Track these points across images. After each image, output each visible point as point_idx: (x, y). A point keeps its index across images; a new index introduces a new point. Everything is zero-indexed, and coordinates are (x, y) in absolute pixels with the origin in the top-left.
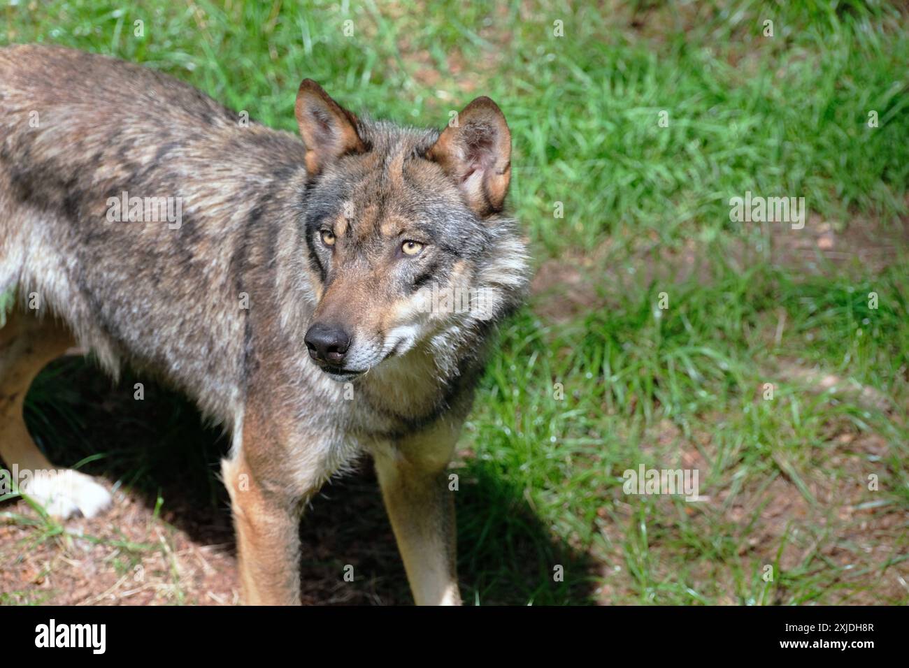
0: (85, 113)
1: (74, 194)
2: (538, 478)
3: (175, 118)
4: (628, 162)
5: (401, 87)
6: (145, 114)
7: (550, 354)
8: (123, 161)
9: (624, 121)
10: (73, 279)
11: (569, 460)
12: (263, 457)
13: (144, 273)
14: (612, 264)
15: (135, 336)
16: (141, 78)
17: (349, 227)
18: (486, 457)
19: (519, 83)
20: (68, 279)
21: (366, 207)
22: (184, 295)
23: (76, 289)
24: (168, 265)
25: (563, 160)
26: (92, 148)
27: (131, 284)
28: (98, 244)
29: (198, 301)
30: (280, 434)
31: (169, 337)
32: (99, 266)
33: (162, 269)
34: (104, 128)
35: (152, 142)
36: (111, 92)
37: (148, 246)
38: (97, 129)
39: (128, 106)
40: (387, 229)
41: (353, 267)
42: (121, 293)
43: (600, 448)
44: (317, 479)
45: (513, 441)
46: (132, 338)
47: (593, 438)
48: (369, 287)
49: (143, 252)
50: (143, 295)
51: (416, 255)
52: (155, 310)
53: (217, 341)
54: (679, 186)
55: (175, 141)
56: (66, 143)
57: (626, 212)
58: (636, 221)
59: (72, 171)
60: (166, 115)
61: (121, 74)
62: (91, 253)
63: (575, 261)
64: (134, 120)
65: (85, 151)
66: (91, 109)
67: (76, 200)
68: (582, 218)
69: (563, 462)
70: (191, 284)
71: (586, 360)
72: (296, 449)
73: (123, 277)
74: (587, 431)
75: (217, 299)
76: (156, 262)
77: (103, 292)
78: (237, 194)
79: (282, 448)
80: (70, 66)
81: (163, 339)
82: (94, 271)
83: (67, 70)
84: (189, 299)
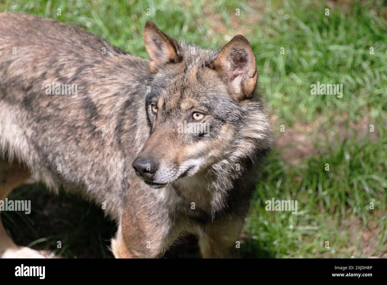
0: (37, 50)
1: (31, 94)
2: (283, 249)
3: (86, 52)
4: (329, 73)
5: (205, 34)
6: (70, 50)
7: (289, 179)
8: (58, 77)
9: (328, 51)
10: (30, 142)
11: (300, 238)
12: (132, 237)
13: (71, 137)
14: (322, 130)
15: (67, 171)
16: (68, 30)
17: (164, 104)
18: (255, 237)
19: (270, 31)
20: (28, 142)
21: (174, 93)
22: (93, 149)
23: (32, 147)
24: (83, 133)
25: (295, 72)
26: (41, 70)
27: (64, 144)
28: (44, 122)
29: (100, 153)
30: (140, 224)
31: (86, 172)
32: (45, 134)
33: (81, 135)
34: (47, 59)
35: (74, 66)
36: (51, 38)
37: (72, 122)
38: (44, 59)
39: (60, 46)
40: (184, 106)
41: (164, 126)
42: (58, 149)
43: (317, 231)
44: (162, 249)
45: (269, 228)
46: (65, 173)
47: (313, 226)
48: (171, 137)
49: (70, 126)
50: (71, 150)
51: (200, 120)
52: (78, 157)
53: (110, 174)
54: (358, 86)
55: (87, 64)
56: (27, 67)
57: (329, 101)
58: (335, 106)
59: (30, 82)
60: (82, 50)
61: (56, 28)
62: (41, 127)
63: (302, 129)
64: (64, 54)
65: (38, 71)
66: (40, 49)
67: (31, 98)
68: (306, 105)
69: (297, 239)
70: (96, 143)
71: (309, 183)
72: (149, 233)
73: (59, 140)
74: (310, 222)
75: (109, 151)
76: (77, 132)
77: (48, 148)
78: (119, 92)
79: (142, 232)
80: (29, 25)
81: (83, 173)
82: (43, 137)
83: (27, 27)
84: (96, 151)
